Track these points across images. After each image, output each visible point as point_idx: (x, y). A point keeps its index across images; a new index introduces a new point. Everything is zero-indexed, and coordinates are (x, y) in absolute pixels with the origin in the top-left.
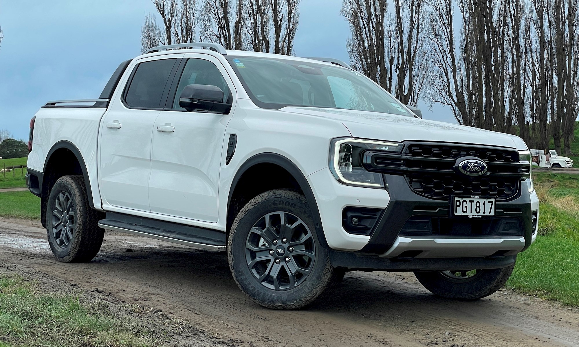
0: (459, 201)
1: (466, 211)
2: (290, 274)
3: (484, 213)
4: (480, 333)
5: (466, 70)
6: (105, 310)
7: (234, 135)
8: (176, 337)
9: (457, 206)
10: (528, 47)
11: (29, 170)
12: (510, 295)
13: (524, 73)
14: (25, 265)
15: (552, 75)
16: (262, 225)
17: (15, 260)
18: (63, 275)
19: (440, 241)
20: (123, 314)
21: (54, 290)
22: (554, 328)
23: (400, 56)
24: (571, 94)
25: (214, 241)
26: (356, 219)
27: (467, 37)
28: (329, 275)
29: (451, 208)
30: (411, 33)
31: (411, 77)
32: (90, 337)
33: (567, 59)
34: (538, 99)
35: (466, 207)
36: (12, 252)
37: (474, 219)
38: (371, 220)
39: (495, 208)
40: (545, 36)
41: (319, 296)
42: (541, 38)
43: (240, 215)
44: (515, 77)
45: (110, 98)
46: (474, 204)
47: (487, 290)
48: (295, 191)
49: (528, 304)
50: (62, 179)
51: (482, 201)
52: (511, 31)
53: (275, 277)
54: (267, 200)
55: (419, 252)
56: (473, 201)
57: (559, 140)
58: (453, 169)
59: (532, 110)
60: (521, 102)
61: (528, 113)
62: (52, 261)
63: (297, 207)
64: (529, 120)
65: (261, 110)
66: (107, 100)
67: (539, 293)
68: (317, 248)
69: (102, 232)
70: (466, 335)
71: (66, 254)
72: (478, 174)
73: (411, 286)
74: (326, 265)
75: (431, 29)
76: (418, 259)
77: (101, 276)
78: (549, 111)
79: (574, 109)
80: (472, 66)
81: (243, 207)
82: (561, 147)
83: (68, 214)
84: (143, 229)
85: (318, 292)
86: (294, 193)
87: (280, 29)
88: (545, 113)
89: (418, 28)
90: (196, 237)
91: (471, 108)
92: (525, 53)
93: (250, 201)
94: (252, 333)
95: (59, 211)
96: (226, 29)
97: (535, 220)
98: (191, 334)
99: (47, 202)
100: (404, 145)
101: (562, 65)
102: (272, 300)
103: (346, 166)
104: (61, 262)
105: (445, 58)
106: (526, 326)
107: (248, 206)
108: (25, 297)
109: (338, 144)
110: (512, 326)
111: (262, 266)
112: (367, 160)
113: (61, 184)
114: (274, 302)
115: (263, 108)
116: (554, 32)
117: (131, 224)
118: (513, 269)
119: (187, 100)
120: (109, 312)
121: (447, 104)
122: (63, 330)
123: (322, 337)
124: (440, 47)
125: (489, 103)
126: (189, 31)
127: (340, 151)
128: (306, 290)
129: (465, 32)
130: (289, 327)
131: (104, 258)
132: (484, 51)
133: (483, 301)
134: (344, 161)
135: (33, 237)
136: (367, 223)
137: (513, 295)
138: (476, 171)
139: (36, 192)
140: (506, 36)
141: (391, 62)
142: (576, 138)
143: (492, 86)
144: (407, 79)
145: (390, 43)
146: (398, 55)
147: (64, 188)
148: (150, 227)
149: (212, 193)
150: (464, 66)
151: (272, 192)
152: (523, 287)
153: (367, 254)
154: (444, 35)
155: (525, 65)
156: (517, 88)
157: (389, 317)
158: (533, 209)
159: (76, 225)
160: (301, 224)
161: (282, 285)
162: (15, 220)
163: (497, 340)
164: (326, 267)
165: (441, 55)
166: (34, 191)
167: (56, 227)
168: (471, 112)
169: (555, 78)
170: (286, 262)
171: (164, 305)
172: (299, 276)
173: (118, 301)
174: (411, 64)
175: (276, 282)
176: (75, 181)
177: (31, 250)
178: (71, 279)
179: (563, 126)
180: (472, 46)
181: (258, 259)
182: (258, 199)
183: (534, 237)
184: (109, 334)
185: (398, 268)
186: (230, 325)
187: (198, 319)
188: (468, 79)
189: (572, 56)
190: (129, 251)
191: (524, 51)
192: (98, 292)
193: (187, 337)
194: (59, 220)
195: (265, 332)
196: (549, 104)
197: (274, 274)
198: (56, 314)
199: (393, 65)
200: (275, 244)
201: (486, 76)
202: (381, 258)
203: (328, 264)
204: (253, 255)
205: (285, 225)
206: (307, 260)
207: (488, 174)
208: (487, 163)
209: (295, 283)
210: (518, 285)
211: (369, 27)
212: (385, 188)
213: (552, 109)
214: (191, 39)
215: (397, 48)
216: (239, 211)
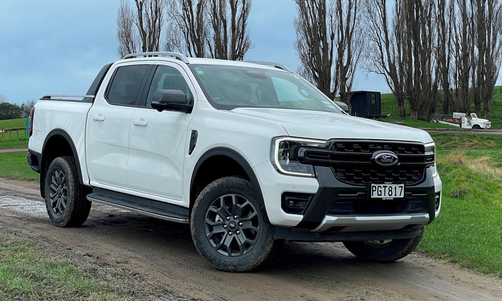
0: (375, 187)
1: (381, 195)
2: (240, 244)
3: (396, 195)
4: (392, 292)
5: (398, 44)
6: (95, 273)
7: (195, 131)
8: (150, 296)
9: (373, 191)
10: (452, 22)
11: (30, 151)
12: (419, 257)
13: (449, 46)
14: (29, 230)
15: (473, 47)
16: (218, 205)
17: (20, 224)
18: (60, 240)
19: (359, 218)
20: (109, 276)
21: (54, 255)
22: (453, 286)
23: (340, 32)
24: (490, 64)
25: (179, 215)
26: (292, 202)
27: (398, 15)
28: (271, 245)
29: (368, 192)
30: (349, 12)
31: (349, 50)
32: (84, 296)
33: (487, 33)
34: (461, 69)
35: (381, 191)
36: (16, 216)
37: (386, 201)
38: (304, 202)
39: (405, 192)
40: (467, 13)
41: (263, 261)
42: (464, 15)
43: (200, 197)
44: (441, 49)
45: (95, 95)
46: (387, 189)
47: (400, 254)
48: (243, 178)
49: (433, 266)
50: (58, 160)
51: (393, 186)
52: (437, 9)
53: (228, 246)
54: (221, 186)
55: (343, 227)
56: (386, 187)
57: (479, 104)
58: (370, 161)
59: (455, 78)
60: (446, 72)
61: (452, 81)
62: (49, 226)
63: (245, 191)
64: (452, 86)
65: (216, 110)
66: (93, 96)
67: (443, 256)
68: (261, 224)
69: (89, 204)
70: (380, 294)
71: (61, 220)
72: (390, 164)
73: (339, 249)
74: (268, 238)
75: (366, 9)
76: (342, 232)
77: (90, 241)
78: (470, 79)
79: (492, 77)
80: (403, 40)
81: (202, 190)
82: (481, 111)
83: (62, 188)
84: (123, 203)
85: (263, 259)
86: (243, 179)
87: (236, 10)
88: (467, 81)
89: (356, 8)
90: (165, 211)
91: (401, 77)
92: (450, 29)
93: (208, 186)
94: (210, 293)
95: (55, 185)
96: (189, 10)
97: (438, 199)
98: (162, 294)
99: (46, 177)
100: (331, 142)
101: (482, 38)
102: (226, 264)
103: (284, 159)
104: (56, 226)
105: (379, 33)
106: (430, 286)
107: (207, 189)
108: (32, 262)
109: (277, 142)
110: (418, 285)
111: (218, 237)
112: (301, 153)
113: (56, 164)
114: (227, 266)
115: (218, 109)
116: (476, 9)
117: (113, 198)
118: (421, 237)
119: (157, 103)
120: (98, 275)
121: (381, 73)
122: (63, 290)
123: (264, 296)
124: (375, 24)
125: (417, 72)
126: (158, 13)
127: (280, 148)
128: (253, 256)
129: (397, 10)
130: (239, 287)
131: (91, 223)
132: (413, 27)
133: (397, 262)
134: (283, 156)
135: (31, 199)
136: (301, 205)
137: (422, 258)
138: (389, 162)
139: (36, 169)
140: (433, 13)
141: (332, 37)
142: (494, 102)
143: (420, 57)
144: (346, 52)
145: (331, 21)
146: (338, 32)
147: (59, 167)
148: (128, 202)
149: (178, 177)
150: (396, 40)
151: (226, 178)
152: (431, 250)
153: (301, 229)
154: (378, 13)
155: (450, 39)
156: (442, 59)
157: (319, 278)
158: (436, 191)
159: (69, 197)
160: (249, 205)
161: (235, 253)
162: (15, 181)
163: (405, 298)
164: (269, 239)
165: (375, 31)
166: (34, 168)
167: (52, 198)
168: (402, 80)
169: (476, 50)
170: (237, 234)
171: (140, 268)
172: (247, 245)
173: (105, 264)
174: (349, 38)
175: (229, 250)
176: (68, 161)
177: (31, 214)
178: (66, 243)
179: (483, 92)
180: (402, 22)
181: (215, 231)
182: (215, 184)
183: (437, 213)
184: (98, 294)
185: (326, 240)
186: (193, 285)
187: (167, 280)
188: (399, 51)
189: (492, 30)
190: (111, 216)
191: (449, 27)
192: (89, 256)
193: (159, 296)
194: (55, 192)
195: (220, 291)
196: (470, 73)
197: (228, 243)
198: (57, 277)
199: (334, 40)
200: (228, 220)
201: (415, 49)
202: (313, 232)
203: (270, 237)
204: (211, 228)
205: (236, 204)
206: (254, 233)
207: (399, 164)
208: (398, 156)
209: (244, 251)
210: (426, 249)
211: (313, 8)
212: (316, 177)
213: (473, 77)
214: (159, 19)
215: (337, 26)
216: (199, 193)
